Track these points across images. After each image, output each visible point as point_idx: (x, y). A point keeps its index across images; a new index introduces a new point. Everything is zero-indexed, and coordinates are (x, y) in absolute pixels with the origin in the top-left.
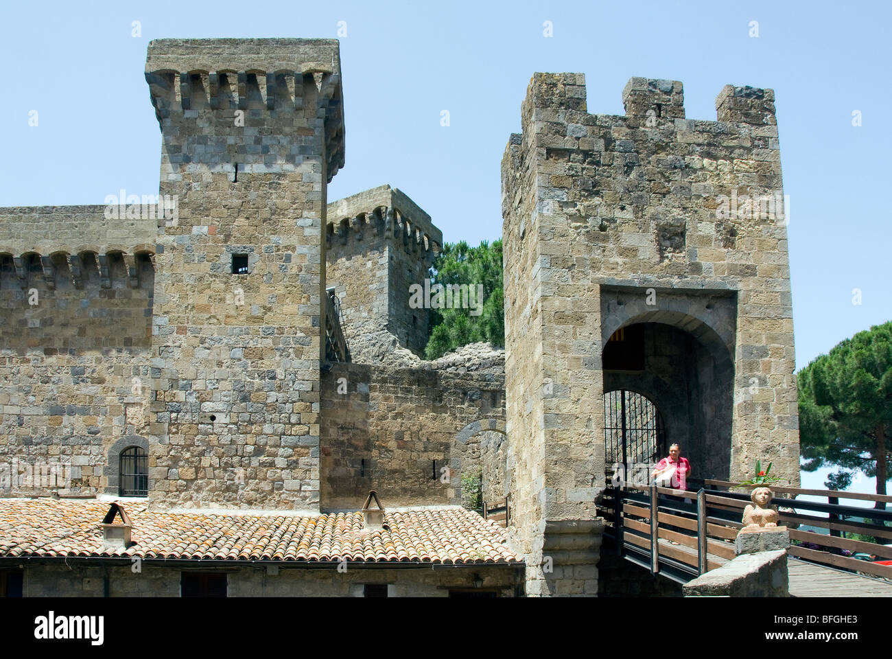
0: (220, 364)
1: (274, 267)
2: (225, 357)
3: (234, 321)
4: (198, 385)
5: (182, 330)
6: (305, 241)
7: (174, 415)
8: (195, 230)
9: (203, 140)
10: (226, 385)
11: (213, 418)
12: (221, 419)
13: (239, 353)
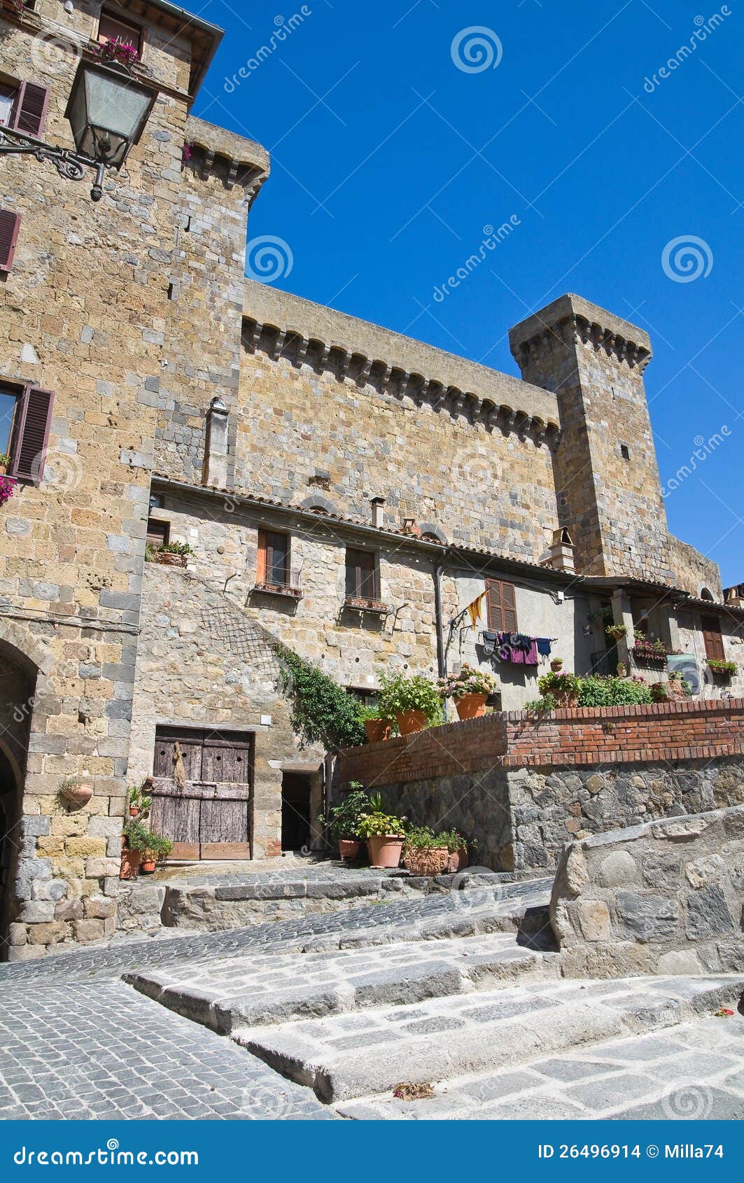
0: (627, 514)
1: (640, 458)
2: (629, 510)
3: (628, 488)
4: (620, 525)
5: (607, 487)
6: (649, 448)
7: (613, 542)
8: (602, 422)
9: (595, 366)
10: (631, 528)
11: (630, 549)
12: (633, 549)
13: (635, 511)
